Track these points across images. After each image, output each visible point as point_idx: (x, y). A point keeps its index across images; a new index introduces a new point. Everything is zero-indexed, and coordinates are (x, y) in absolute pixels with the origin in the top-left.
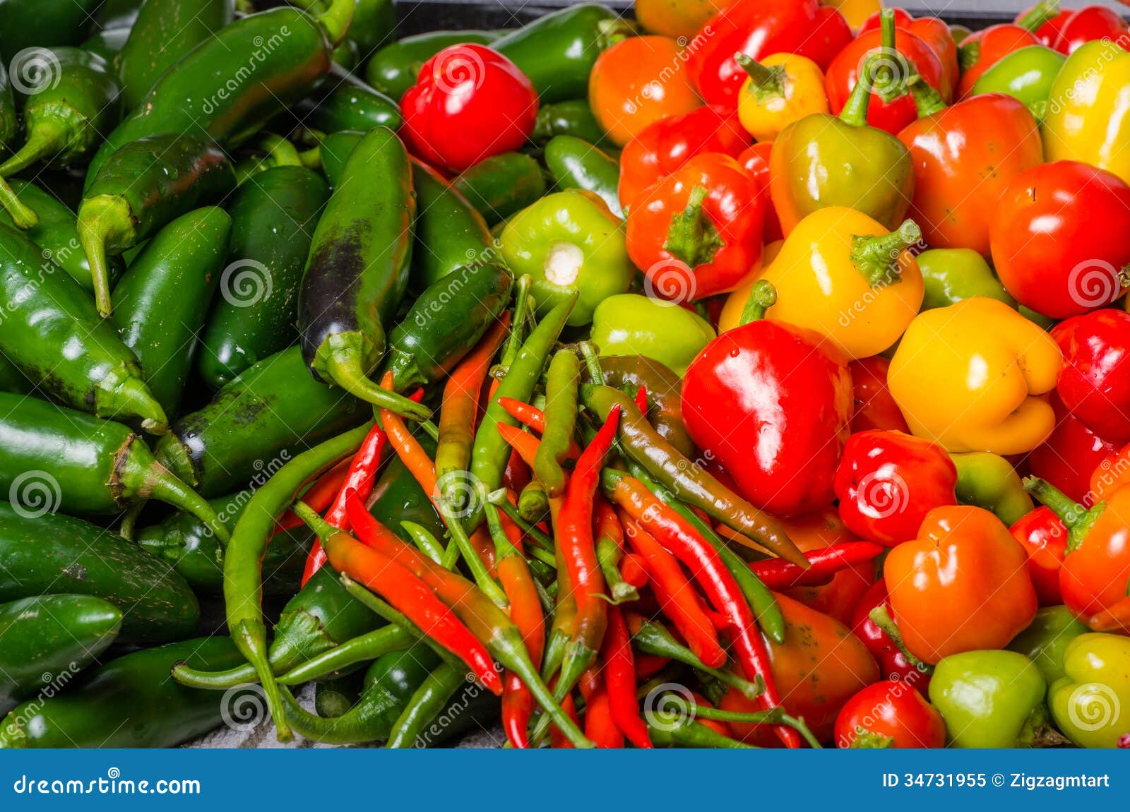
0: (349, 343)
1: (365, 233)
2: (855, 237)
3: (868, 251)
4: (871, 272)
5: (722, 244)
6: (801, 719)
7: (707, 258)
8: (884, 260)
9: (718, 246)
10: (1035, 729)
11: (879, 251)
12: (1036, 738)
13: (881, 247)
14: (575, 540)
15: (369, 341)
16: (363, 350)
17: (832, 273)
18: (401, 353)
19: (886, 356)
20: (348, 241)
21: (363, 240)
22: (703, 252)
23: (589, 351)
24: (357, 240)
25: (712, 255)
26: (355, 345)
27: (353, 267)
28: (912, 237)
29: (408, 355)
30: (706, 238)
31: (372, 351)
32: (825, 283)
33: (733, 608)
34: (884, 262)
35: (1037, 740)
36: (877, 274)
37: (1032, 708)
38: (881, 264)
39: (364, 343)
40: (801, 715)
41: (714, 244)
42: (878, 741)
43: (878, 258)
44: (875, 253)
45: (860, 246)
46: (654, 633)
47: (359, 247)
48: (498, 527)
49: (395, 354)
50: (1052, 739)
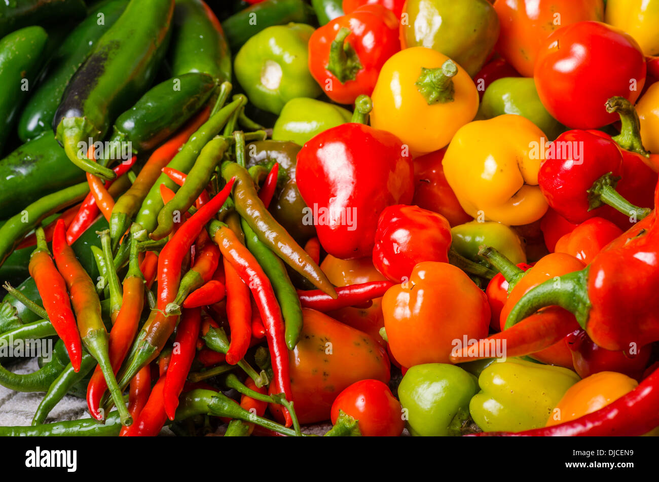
0: (75, 124)
1: (114, 50)
2: (424, 69)
3: (427, 79)
4: (430, 93)
5: (361, 67)
6: (292, 403)
7: (351, 77)
8: (437, 86)
9: (358, 69)
10: (462, 421)
11: (434, 80)
12: (462, 427)
13: (435, 77)
14: (165, 270)
15: (89, 123)
16: (84, 130)
17: (404, 94)
18: (119, 133)
19: (441, 153)
20: (101, 54)
21: (111, 55)
22: (348, 72)
23: (239, 138)
24: (106, 54)
25: (355, 75)
26: (79, 126)
27: (96, 73)
28: (450, 72)
29: (123, 134)
30: (349, 63)
31: (93, 130)
32: (398, 101)
33: (271, 321)
34: (438, 88)
35: (463, 429)
36: (434, 95)
37: (460, 407)
38: (436, 89)
39: (86, 126)
40: (292, 400)
41: (355, 68)
42: (350, 421)
43: (434, 85)
44: (432, 81)
45: (425, 75)
46: (214, 336)
47: (105, 59)
48: (134, 256)
49: (116, 133)
50: (475, 429)
